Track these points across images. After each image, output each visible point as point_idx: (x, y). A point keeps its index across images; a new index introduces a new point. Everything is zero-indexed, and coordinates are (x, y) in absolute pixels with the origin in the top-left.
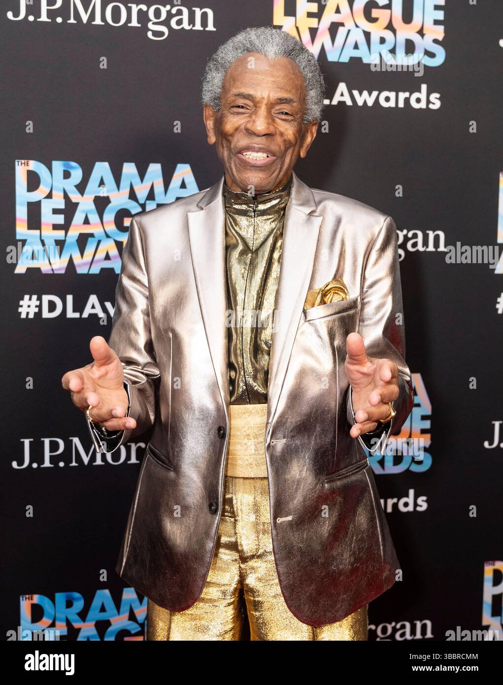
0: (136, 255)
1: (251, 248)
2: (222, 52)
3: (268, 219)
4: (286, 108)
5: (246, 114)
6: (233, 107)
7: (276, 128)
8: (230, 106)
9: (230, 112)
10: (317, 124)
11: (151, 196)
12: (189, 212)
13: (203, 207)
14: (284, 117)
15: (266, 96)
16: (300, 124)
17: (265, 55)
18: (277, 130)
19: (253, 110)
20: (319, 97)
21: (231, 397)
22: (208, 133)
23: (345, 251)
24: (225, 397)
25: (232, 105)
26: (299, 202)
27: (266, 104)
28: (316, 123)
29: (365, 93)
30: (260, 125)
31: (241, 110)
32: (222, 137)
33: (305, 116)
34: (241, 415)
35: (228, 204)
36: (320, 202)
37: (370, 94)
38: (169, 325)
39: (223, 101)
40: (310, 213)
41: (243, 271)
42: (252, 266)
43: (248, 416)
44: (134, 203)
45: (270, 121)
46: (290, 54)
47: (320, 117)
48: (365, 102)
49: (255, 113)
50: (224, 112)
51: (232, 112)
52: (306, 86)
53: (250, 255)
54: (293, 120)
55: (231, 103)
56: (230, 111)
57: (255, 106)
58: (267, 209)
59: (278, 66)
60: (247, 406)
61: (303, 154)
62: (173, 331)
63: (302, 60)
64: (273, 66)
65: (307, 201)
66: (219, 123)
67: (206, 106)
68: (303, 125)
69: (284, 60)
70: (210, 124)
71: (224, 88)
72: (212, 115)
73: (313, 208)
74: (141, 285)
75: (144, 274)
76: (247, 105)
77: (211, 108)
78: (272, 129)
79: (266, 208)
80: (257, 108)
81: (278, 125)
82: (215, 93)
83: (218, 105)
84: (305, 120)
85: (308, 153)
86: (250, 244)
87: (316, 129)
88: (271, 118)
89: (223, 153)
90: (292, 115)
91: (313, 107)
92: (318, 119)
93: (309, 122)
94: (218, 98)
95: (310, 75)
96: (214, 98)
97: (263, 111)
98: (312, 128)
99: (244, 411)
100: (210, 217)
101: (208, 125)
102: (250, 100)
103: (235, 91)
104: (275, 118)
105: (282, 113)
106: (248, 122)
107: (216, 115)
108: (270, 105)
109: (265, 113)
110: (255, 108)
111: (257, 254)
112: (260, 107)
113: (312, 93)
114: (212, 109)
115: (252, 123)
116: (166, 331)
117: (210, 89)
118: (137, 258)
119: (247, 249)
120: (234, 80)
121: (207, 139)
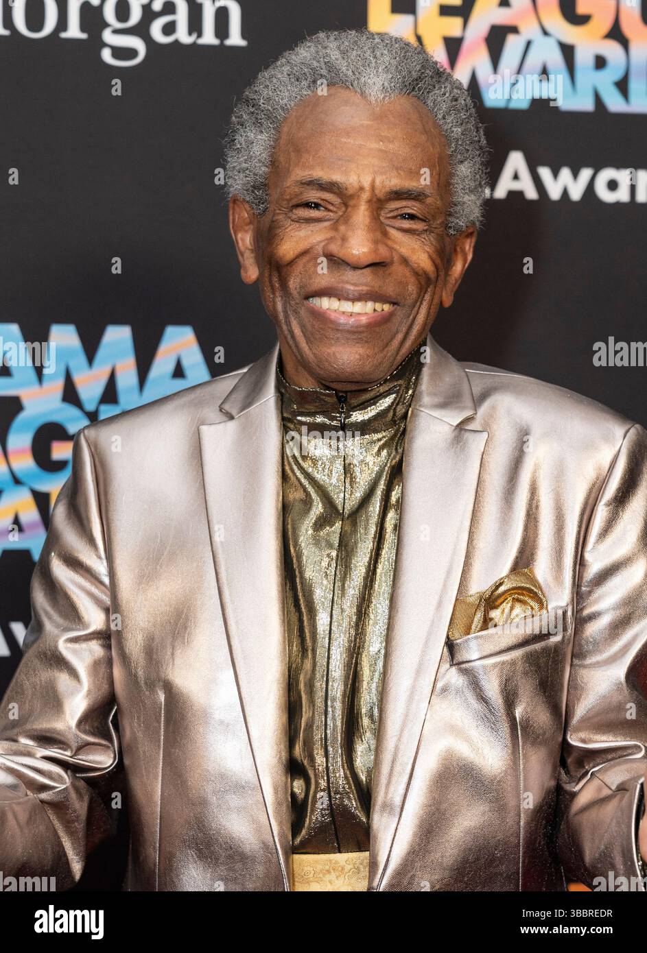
0: (84, 516)
1: (340, 508)
2: (267, 87)
3: (374, 442)
4: (412, 207)
5: (326, 221)
6: (297, 206)
7: (391, 249)
8: (291, 205)
9: (289, 218)
10: (475, 234)
11: (110, 394)
12: (203, 424)
13: (234, 412)
14: (406, 224)
15: (366, 184)
16: (440, 238)
17: (363, 94)
18: (394, 253)
19: (341, 214)
20: (478, 176)
21: (294, 835)
22: (240, 257)
23: (537, 507)
24: (282, 835)
25: (295, 202)
26: (437, 400)
27: (369, 201)
28: (472, 234)
29: (565, 173)
30: (359, 246)
31: (314, 213)
32: (270, 268)
33: (451, 219)
34: (321, 875)
35: (287, 412)
36: (484, 396)
37: (575, 175)
38: (158, 673)
39: (275, 194)
40: (462, 423)
41: (325, 564)
42: (346, 549)
43: (337, 877)
44: (73, 411)
45: (378, 235)
46: (414, 88)
47: (481, 219)
48: (565, 193)
49: (345, 219)
50: (276, 217)
51: (294, 217)
52: (451, 156)
53: (338, 525)
54: (426, 231)
55: (291, 199)
56: (290, 214)
57: (346, 205)
58: (370, 420)
59: (391, 117)
60: (332, 856)
61: (448, 301)
62: (168, 687)
63: (440, 99)
64: (380, 117)
65: (453, 397)
66: (266, 238)
67: (235, 201)
68: (447, 240)
69: (403, 103)
70: (245, 240)
71: (275, 166)
72: (248, 220)
73: (468, 413)
74: (93, 580)
75: (100, 558)
76: (326, 201)
77: (247, 206)
78: (383, 252)
79: (366, 417)
80: (349, 209)
81: (396, 243)
82: (255, 174)
83: (261, 201)
84: (450, 227)
85: (458, 295)
86: (338, 499)
87: (472, 245)
88: (379, 230)
89: (274, 302)
90: (425, 221)
91: (466, 198)
92: (477, 224)
93: (459, 231)
94: (262, 187)
95: (458, 130)
96: (254, 187)
97: (361, 215)
98: (464, 244)
99: (327, 867)
100: (249, 436)
101: (240, 242)
102: (334, 193)
103: (300, 174)
104: (388, 228)
105: (403, 217)
106: (331, 239)
107: (259, 222)
108: (376, 202)
109: (367, 220)
110: (343, 209)
111: (354, 524)
112: (355, 207)
113: (463, 169)
114: (249, 209)
115: (339, 242)
116: (151, 685)
117: (244, 165)
118: (85, 522)
119: (331, 512)
120: (298, 149)
121: (240, 272)
